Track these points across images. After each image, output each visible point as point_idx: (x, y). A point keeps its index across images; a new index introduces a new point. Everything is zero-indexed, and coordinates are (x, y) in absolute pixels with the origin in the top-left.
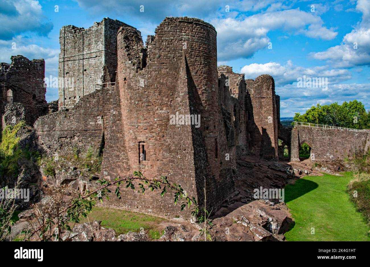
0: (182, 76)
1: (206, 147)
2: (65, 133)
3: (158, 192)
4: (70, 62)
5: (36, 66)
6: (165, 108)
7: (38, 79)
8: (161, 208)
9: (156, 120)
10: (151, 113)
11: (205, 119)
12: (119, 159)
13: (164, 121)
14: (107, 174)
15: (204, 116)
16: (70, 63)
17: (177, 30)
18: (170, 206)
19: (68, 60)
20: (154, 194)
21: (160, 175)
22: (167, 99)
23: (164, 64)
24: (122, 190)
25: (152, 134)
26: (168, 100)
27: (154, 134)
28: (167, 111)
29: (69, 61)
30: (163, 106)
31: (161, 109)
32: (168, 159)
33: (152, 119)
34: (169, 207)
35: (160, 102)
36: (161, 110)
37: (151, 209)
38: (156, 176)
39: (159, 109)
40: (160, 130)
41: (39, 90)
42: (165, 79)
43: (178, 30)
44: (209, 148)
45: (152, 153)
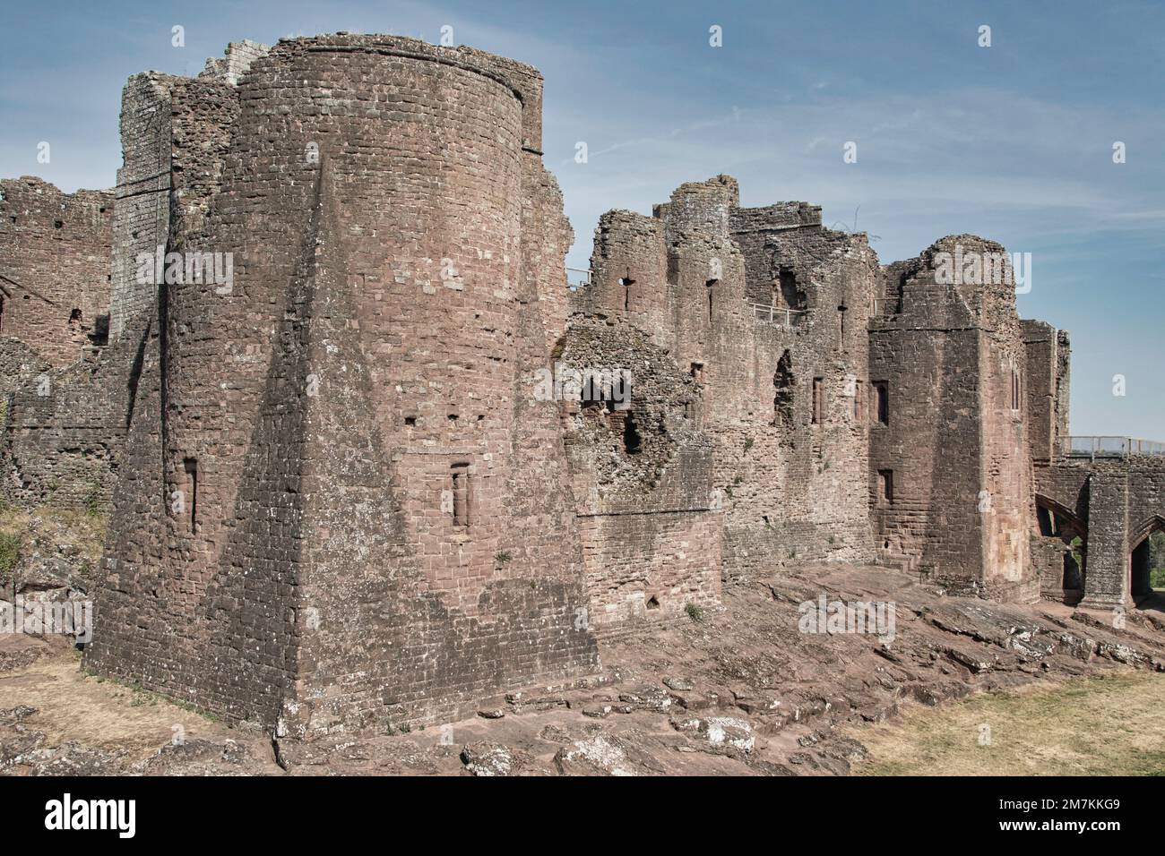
0: (309, 238)
1: (396, 491)
2: (80, 434)
3: (215, 631)
4: (142, 198)
5: (85, 213)
6: (249, 348)
7: (90, 258)
8: (216, 686)
9: (224, 386)
10: (213, 365)
11: (399, 388)
12: (144, 518)
13: (247, 390)
14: (114, 566)
15: (398, 378)
16: (142, 200)
17: (302, 79)
18: (237, 679)
19: (139, 190)
20: (206, 637)
21: (226, 574)
22: (259, 317)
23: (254, 197)
24: (139, 621)
25: (212, 433)
26: (264, 318)
27: (217, 435)
28: (258, 358)
29: (140, 193)
30: (245, 340)
31: (241, 351)
32: (247, 519)
33: (213, 383)
34: (234, 684)
35: (238, 326)
36: (239, 352)
37: (195, 686)
38: (215, 579)
39: (234, 351)
40: (233, 420)
41: (94, 294)
42: (256, 250)
43: (306, 82)
44: (415, 492)
45: (210, 498)
